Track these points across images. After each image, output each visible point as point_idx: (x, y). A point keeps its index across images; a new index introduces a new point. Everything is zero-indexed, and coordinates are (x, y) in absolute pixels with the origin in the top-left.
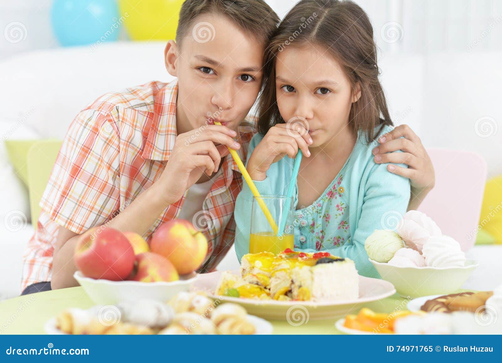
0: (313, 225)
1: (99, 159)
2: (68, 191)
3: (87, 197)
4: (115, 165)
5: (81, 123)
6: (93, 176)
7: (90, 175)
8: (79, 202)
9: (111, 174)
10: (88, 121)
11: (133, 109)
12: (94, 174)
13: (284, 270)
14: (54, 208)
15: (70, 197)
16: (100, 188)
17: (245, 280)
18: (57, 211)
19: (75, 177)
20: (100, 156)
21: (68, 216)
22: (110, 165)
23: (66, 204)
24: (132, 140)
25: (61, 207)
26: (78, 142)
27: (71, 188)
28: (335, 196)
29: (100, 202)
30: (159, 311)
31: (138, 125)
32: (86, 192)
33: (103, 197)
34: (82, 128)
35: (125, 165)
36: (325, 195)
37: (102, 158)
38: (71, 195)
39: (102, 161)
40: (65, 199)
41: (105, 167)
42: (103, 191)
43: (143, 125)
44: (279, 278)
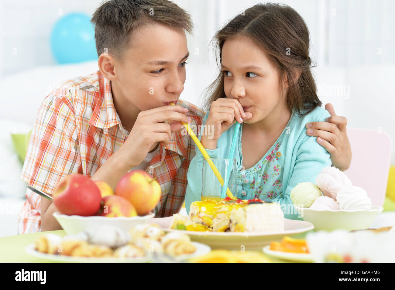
0: (254, 182)
1: (61, 134)
2: (41, 162)
3: (56, 165)
4: (75, 137)
5: (44, 107)
6: (59, 148)
7: (57, 147)
8: (51, 169)
9: (73, 145)
10: (50, 105)
11: (84, 90)
12: (60, 146)
13: (224, 212)
14: (30, 177)
15: (43, 166)
16: (66, 157)
17: (193, 221)
18: (34, 179)
19: (45, 150)
20: (62, 131)
21: (43, 182)
22: (71, 138)
23: (40, 173)
24: (84, 115)
25: (36, 176)
26: (43, 122)
27: (43, 159)
28: (273, 159)
29: (68, 168)
30: (118, 235)
31: (89, 102)
32: (55, 161)
33: (69, 163)
34: (45, 110)
35: (82, 136)
36: (265, 159)
37: (64, 132)
38: (43, 165)
39: (64, 135)
40: (39, 169)
41: (67, 139)
42: (68, 158)
43: (92, 102)
44: (220, 219)
